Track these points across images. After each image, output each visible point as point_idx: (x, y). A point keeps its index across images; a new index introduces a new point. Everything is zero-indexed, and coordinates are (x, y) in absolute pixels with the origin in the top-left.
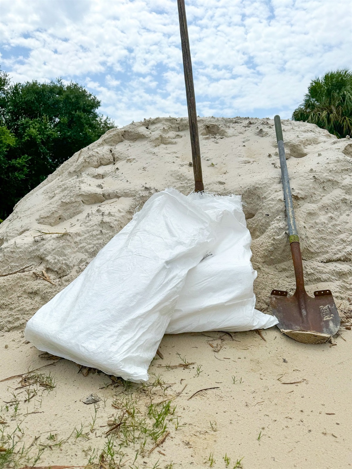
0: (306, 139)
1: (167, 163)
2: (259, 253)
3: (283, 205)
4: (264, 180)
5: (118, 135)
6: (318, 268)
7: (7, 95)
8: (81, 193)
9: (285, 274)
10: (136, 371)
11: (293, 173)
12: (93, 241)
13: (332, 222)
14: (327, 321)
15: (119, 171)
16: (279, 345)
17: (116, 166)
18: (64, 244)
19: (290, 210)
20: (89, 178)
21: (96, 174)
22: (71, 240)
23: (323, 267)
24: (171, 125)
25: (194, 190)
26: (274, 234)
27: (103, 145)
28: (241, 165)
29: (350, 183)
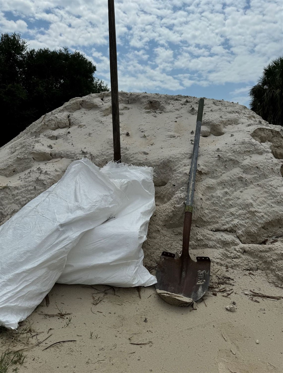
0: (228, 119)
1: (110, 132)
2: (161, 218)
3: (188, 178)
4: (178, 155)
5: (77, 103)
6: (207, 235)
7: (24, 58)
8: (33, 152)
9: (180, 238)
10: (8, 320)
11: (204, 151)
12: (27, 195)
13: (226, 196)
14: (199, 286)
15: (70, 134)
16: (149, 304)
17: (70, 130)
18: (3, 195)
19: (192, 183)
20: (45, 138)
21: (51, 136)
22: (9, 193)
23: (212, 235)
24: (122, 98)
25: (113, 160)
26: (176, 202)
27: (63, 111)
28: (167, 138)
29: (248, 164)
